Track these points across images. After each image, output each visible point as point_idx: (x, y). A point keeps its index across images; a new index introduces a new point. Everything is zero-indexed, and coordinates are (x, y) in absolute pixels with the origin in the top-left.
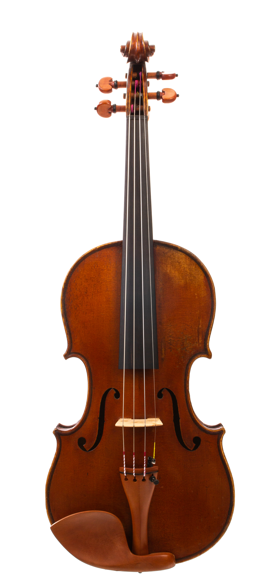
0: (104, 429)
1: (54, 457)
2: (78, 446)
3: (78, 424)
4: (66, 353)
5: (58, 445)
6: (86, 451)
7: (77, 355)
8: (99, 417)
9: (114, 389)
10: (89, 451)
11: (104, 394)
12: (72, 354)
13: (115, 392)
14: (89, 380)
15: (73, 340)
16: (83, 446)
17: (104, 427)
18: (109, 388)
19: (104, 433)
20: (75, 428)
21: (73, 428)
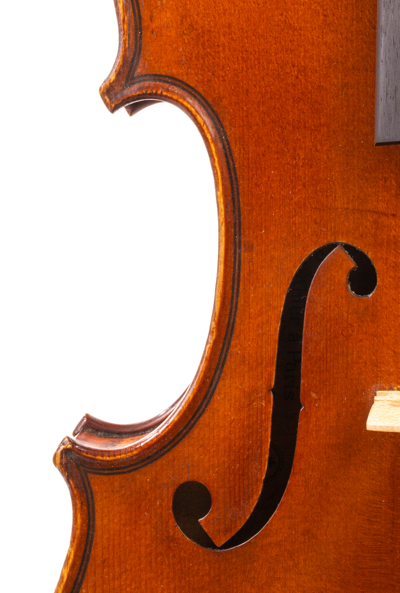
0: (298, 442)
1: (62, 577)
2: (172, 521)
3: (172, 418)
4: (113, 78)
5: (79, 521)
6: (214, 547)
7: (167, 85)
8: (273, 384)
9: (347, 247)
10: (226, 546)
11: (297, 274)
12: (142, 84)
13: (351, 264)
14: (226, 207)
15: (145, 14)
16: (199, 524)
17: (300, 434)
18: (323, 242)
19: (298, 464)
20: (160, 440)
21: (150, 436)
